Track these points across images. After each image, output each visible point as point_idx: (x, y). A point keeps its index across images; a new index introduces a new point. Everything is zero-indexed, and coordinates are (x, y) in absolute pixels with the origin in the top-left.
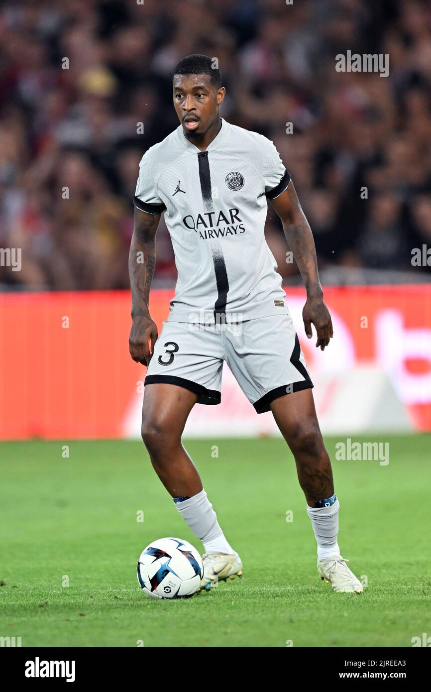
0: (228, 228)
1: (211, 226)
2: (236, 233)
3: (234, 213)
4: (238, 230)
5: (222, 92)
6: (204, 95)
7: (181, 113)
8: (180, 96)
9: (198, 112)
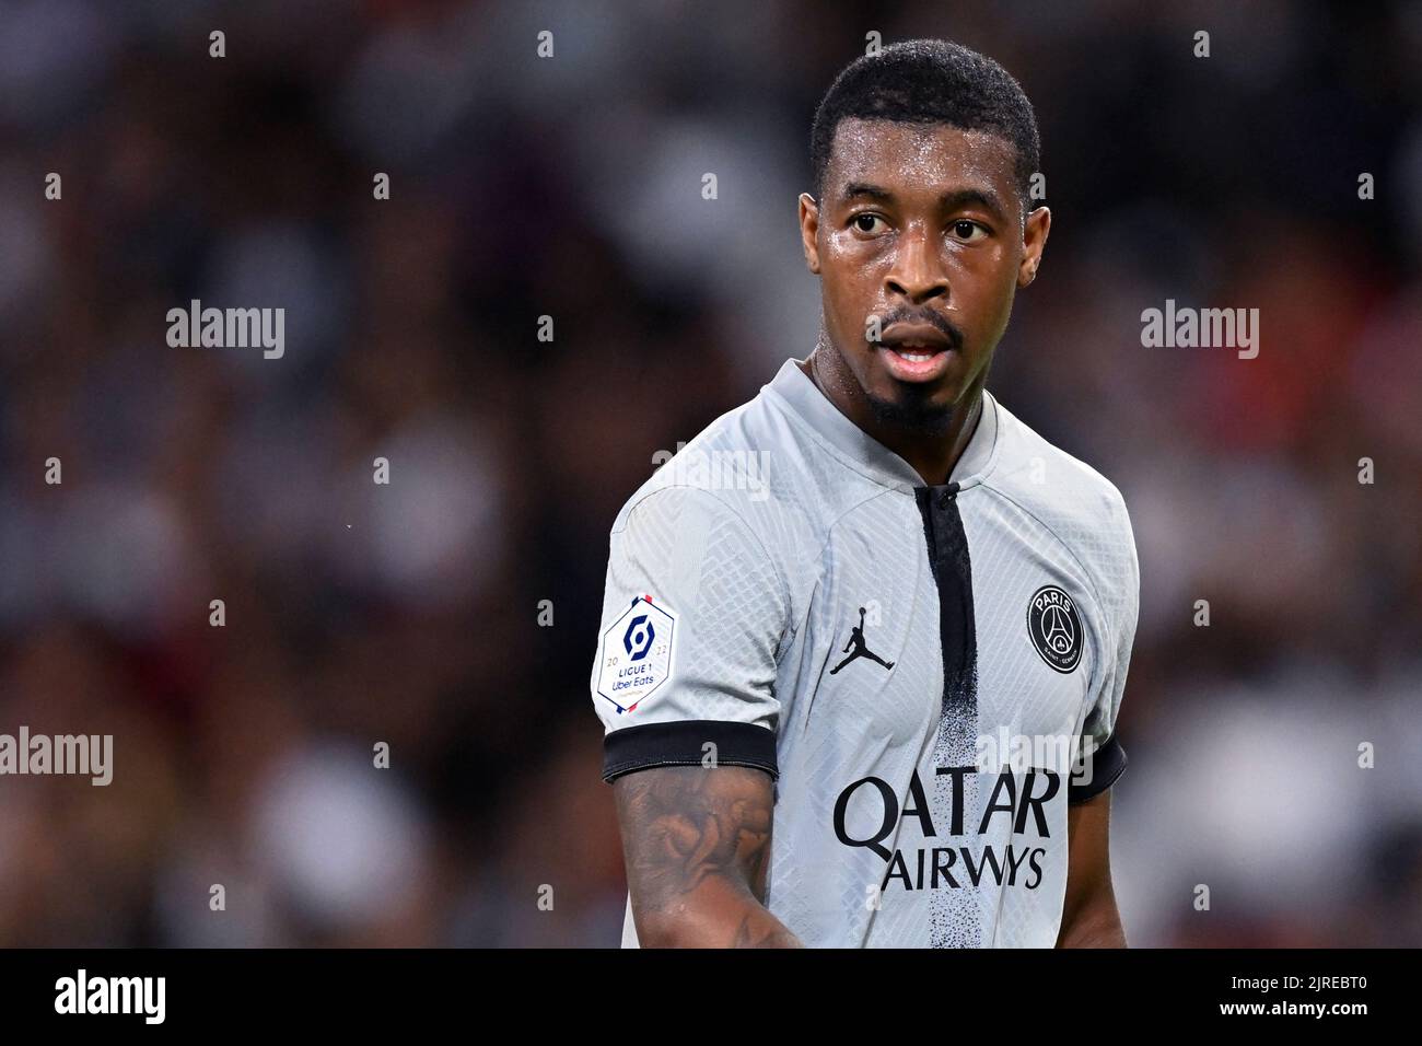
1: (957, 829)
6: (986, 229)
8: (866, 223)
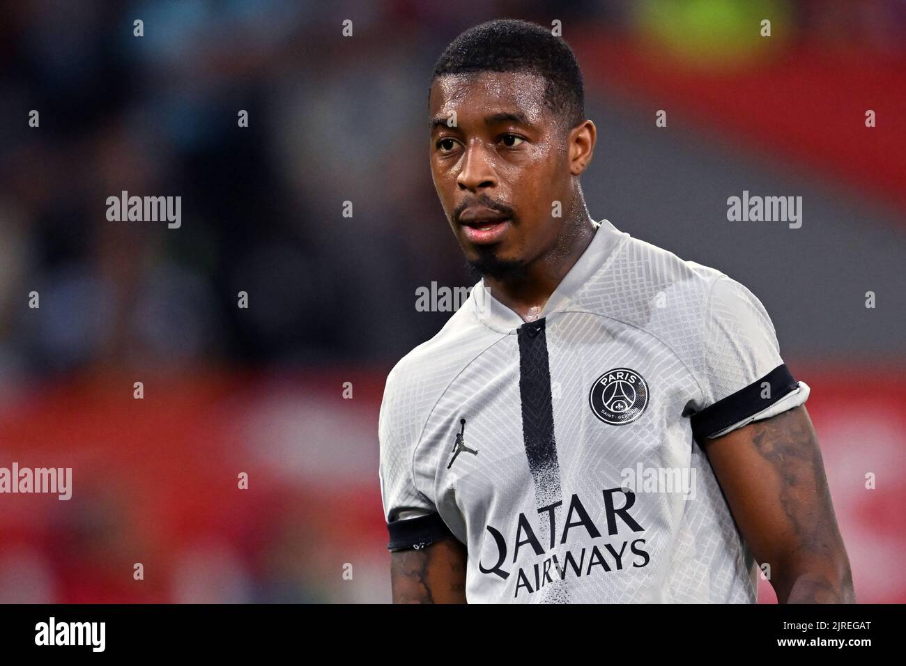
0: (596, 551)
2: (619, 566)
3: (619, 501)
4: (628, 558)
5: (586, 135)
6: (524, 138)
7: (450, 198)
8: (447, 146)
9: (502, 195)
